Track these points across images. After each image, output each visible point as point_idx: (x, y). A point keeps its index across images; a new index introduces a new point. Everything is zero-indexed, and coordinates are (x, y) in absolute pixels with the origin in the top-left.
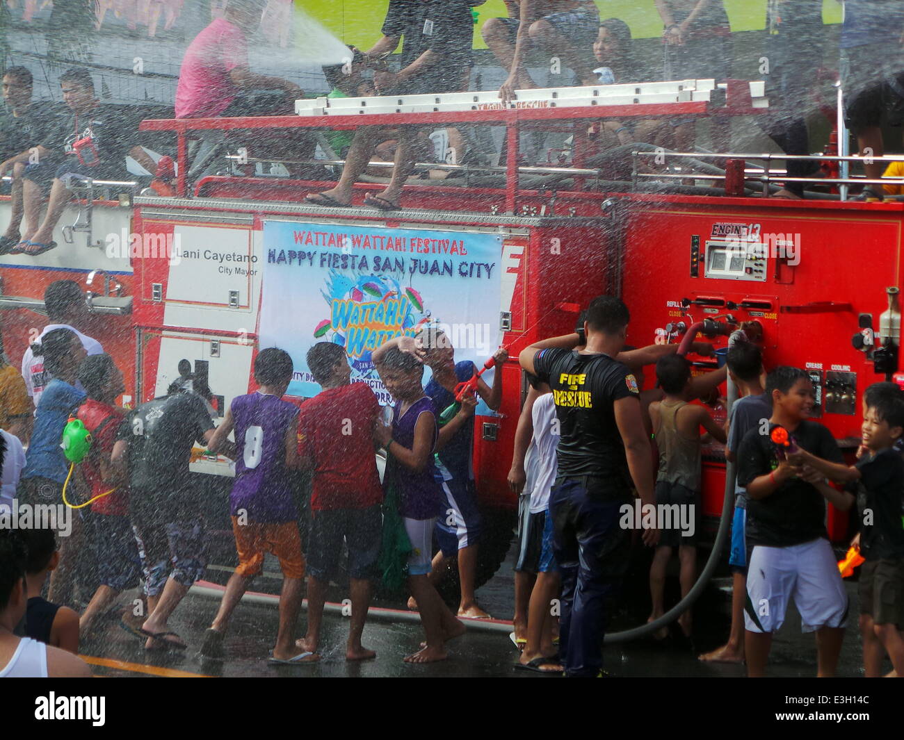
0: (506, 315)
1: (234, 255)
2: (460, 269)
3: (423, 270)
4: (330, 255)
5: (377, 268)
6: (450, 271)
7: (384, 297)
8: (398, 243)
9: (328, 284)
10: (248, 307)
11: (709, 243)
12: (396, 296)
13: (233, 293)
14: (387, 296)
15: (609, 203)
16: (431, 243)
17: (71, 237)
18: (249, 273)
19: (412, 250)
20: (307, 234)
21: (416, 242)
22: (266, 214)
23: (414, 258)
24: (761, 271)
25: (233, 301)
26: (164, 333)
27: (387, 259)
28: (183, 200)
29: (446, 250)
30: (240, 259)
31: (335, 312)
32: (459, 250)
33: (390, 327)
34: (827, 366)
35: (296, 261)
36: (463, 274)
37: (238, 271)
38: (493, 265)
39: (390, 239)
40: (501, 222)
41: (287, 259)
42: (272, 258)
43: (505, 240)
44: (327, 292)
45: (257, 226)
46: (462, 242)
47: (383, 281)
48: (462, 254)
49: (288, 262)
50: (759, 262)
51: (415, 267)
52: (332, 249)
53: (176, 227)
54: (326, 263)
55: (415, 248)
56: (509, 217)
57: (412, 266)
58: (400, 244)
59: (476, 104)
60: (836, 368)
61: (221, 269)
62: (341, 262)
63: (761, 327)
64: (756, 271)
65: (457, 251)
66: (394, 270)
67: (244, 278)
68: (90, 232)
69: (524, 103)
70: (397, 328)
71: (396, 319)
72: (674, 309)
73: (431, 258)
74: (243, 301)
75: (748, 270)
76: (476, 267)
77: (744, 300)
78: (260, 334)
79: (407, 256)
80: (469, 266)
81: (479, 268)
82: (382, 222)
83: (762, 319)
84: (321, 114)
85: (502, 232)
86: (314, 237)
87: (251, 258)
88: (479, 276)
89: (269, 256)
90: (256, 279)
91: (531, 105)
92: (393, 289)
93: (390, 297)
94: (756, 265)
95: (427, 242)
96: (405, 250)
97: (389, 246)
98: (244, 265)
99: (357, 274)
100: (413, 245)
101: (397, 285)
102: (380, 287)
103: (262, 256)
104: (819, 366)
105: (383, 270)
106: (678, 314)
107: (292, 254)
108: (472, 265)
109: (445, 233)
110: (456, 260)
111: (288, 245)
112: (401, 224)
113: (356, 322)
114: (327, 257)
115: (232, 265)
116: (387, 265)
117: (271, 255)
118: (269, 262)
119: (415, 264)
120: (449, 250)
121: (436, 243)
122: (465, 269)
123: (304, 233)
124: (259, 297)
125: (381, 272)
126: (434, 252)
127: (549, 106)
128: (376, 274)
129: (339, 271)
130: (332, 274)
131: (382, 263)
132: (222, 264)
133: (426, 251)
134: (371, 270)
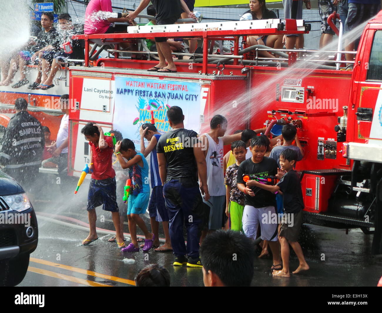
0: (202, 116)
1: (105, 91)
2: (186, 97)
3: (172, 97)
4: (139, 91)
5: (156, 97)
6: (182, 98)
7: (158, 108)
8: (163, 86)
9: (138, 103)
10: (109, 112)
11: (283, 87)
12: (163, 108)
13: (104, 106)
14: (159, 108)
15: (245, 70)
16: (175, 86)
17: (58, 82)
18: (110, 98)
19: (168, 89)
20: (131, 82)
21: (169, 86)
22: (116, 73)
23: (169, 92)
24: (302, 99)
25: (104, 109)
26: (80, 122)
27: (159, 92)
28: (87, 68)
29: (180, 89)
30: (107, 92)
31: (141, 114)
32: (185, 89)
33: (160, 121)
34: (326, 139)
35: (127, 93)
36: (187, 99)
37: (106, 97)
38: (197, 95)
39: (160, 84)
40: (200, 78)
41: (124, 92)
42: (118, 92)
43: (202, 85)
44: (138, 106)
45: (113, 79)
46: (186, 86)
47: (158, 102)
48: (186, 91)
49: (124, 93)
50: (301, 95)
51: (169, 96)
52: (140, 88)
53: (84, 79)
54: (137, 94)
55: (169, 88)
56: (204, 76)
57: (168, 96)
58: (164, 87)
59: (192, 29)
60: (329, 139)
61: (100, 96)
62: (143, 94)
63: (302, 122)
64: (300, 99)
65: (184, 89)
66: (162, 97)
67: (108, 100)
68: (66, 80)
69: (210, 28)
70: (163, 121)
71: (163, 117)
72: (270, 114)
73: (175, 92)
74: (108, 110)
75: (297, 98)
76: (191, 96)
77: (296, 111)
78: (114, 123)
79: (166, 91)
80: (189, 95)
81: (192, 96)
82: (158, 77)
83: (302, 119)
84: (136, 33)
85: (201, 82)
86: (133, 83)
87: (111, 92)
88: (192, 100)
89: (117, 91)
90: (113, 100)
91: (212, 29)
92: (161, 105)
93: (160, 108)
94: (300, 96)
95: (174, 86)
96: (166, 89)
97: (160, 87)
98: (108, 95)
99: (148, 98)
100: (169, 87)
101: (163, 103)
102: (157, 104)
103: (115, 91)
104: (323, 139)
105: (158, 97)
106: (271, 116)
107: (125, 90)
108: (190, 95)
109: (180, 82)
110: (184, 93)
111: (124, 87)
112: (164, 78)
113: (148, 119)
114: (138, 91)
115: (104, 94)
116: (159, 96)
117: (118, 90)
118: (117, 93)
119: (170, 95)
120: (182, 89)
121: (177, 86)
122: (188, 97)
123: (130, 81)
124: (113, 108)
125: (157, 98)
126: (176, 90)
127: (219, 30)
128: (155, 99)
129: (142, 97)
130: (140, 99)
131: (157, 95)
132: (100, 94)
133: (173, 89)
134: (154, 97)
